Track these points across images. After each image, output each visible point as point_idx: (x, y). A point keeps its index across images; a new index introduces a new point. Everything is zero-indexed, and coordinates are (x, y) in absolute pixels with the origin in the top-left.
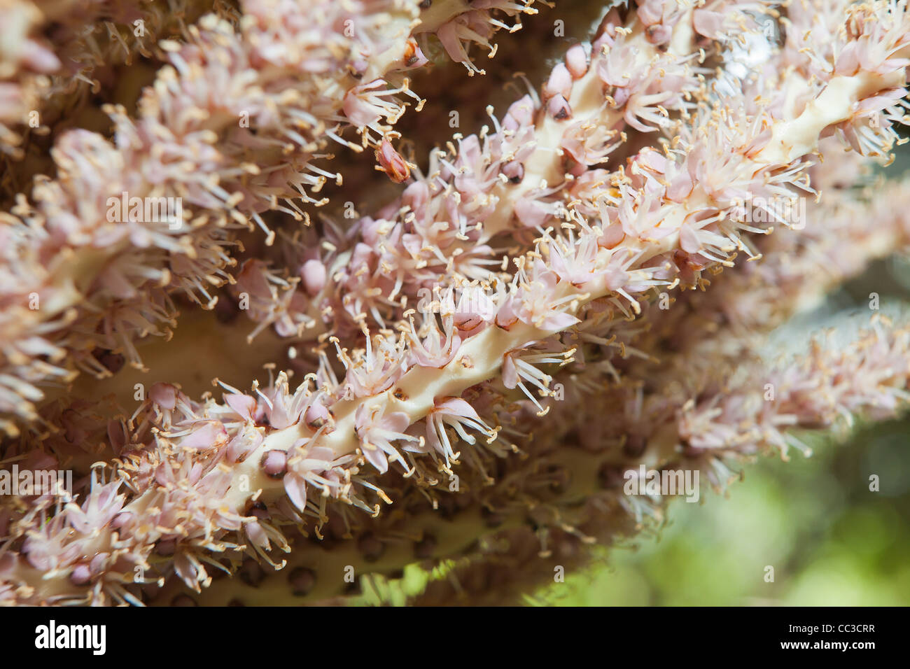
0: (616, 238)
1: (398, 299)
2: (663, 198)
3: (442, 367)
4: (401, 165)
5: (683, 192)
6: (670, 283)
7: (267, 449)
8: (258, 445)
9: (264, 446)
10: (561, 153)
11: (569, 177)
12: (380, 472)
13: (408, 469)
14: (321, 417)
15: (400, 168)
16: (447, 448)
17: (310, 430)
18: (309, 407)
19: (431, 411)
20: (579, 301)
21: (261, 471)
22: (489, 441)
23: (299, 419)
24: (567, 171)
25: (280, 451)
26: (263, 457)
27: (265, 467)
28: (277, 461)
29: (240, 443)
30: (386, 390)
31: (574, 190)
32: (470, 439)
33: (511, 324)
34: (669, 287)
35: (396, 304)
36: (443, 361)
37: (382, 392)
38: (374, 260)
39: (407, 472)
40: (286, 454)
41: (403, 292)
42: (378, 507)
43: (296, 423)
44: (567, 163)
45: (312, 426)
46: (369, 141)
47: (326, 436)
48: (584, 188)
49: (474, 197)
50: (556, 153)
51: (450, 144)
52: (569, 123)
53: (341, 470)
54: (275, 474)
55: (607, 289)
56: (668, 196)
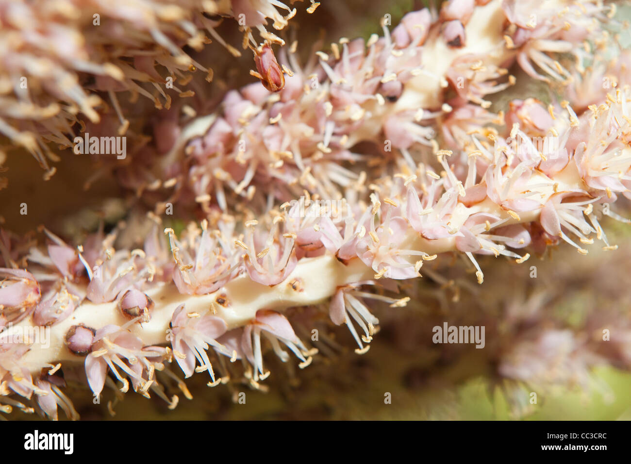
0: (477, 197)
1: (246, 189)
2: (535, 168)
3: (272, 286)
4: (278, 74)
5: (557, 168)
6: (518, 256)
7: (76, 323)
8: (67, 315)
9: (74, 318)
10: (445, 84)
11: (447, 108)
12: (185, 375)
13: (213, 379)
14: (138, 307)
15: (276, 77)
16: (258, 361)
17: (124, 316)
18: (129, 291)
19: (251, 322)
20: (425, 262)
21: (65, 346)
22: (302, 366)
23: (116, 298)
24: (445, 101)
25: (89, 329)
26: (69, 331)
27: (69, 343)
28: (83, 339)
29: (49, 311)
30: (210, 293)
31: (450, 121)
32: (284, 356)
33: (351, 259)
34: (517, 261)
35: (243, 194)
36: (274, 279)
37: (206, 294)
38: (230, 142)
39: (212, 381)
40: (94, 334)
41: (253, 182)
42: (176, 399)
43: (112, 301)
44: (449, 94)
45: (127, 313)
46: (250, 42)
47: (139, 325)
48: (461, 123)
49: (347, 107)
50: (440, 83)
51: (334, 46)
52: (461, 52)
53: (147, 362)
54: (79, 352)
55: (455, 247)
56: (541, 168)
